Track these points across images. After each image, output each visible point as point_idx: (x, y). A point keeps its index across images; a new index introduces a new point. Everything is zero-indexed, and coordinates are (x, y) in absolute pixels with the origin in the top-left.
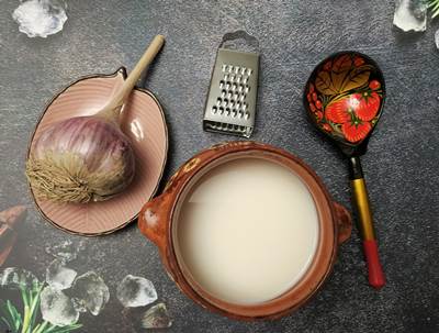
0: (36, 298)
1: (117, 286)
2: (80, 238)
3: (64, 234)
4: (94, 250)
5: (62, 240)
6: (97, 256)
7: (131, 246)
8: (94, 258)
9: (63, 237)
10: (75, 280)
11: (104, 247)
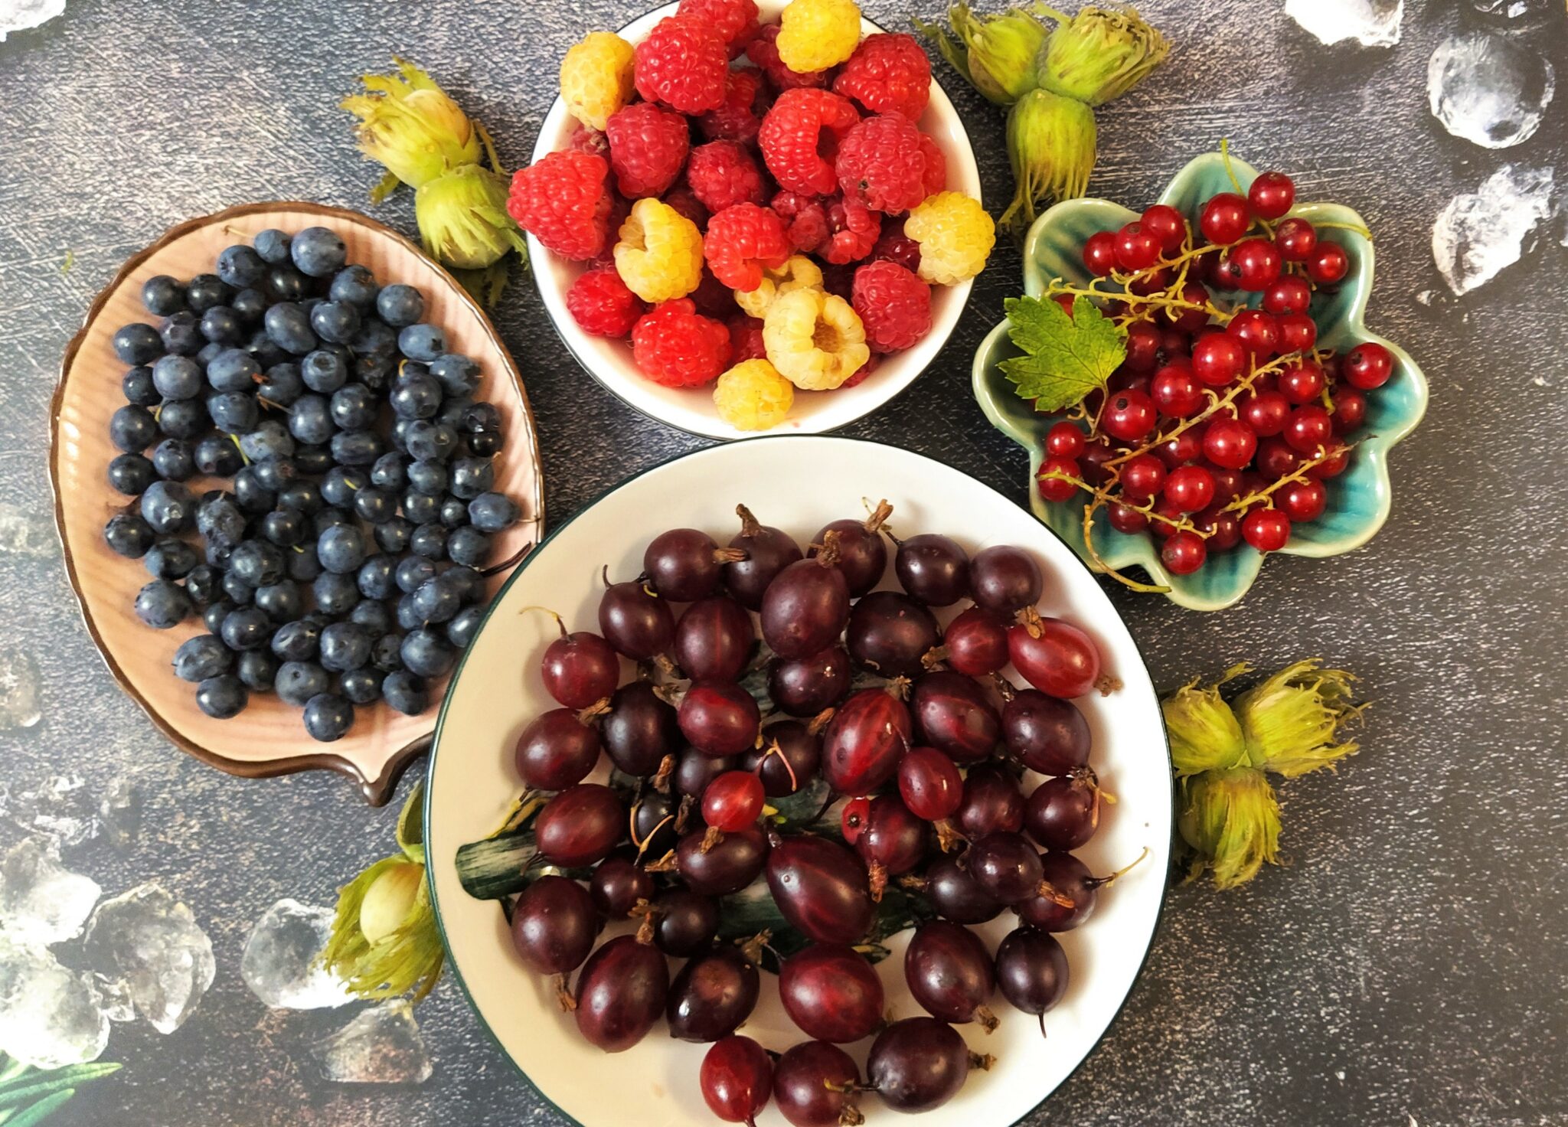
1: (242, 936)
2: (111, 767)
3: (59, 753)
4: (162, 809)
5: (49, 773)
6: (170, 833)
7: (296, 799)
8: (161, 838)
9: (53, 762)
10: (93, 910)
11: (196, 801)
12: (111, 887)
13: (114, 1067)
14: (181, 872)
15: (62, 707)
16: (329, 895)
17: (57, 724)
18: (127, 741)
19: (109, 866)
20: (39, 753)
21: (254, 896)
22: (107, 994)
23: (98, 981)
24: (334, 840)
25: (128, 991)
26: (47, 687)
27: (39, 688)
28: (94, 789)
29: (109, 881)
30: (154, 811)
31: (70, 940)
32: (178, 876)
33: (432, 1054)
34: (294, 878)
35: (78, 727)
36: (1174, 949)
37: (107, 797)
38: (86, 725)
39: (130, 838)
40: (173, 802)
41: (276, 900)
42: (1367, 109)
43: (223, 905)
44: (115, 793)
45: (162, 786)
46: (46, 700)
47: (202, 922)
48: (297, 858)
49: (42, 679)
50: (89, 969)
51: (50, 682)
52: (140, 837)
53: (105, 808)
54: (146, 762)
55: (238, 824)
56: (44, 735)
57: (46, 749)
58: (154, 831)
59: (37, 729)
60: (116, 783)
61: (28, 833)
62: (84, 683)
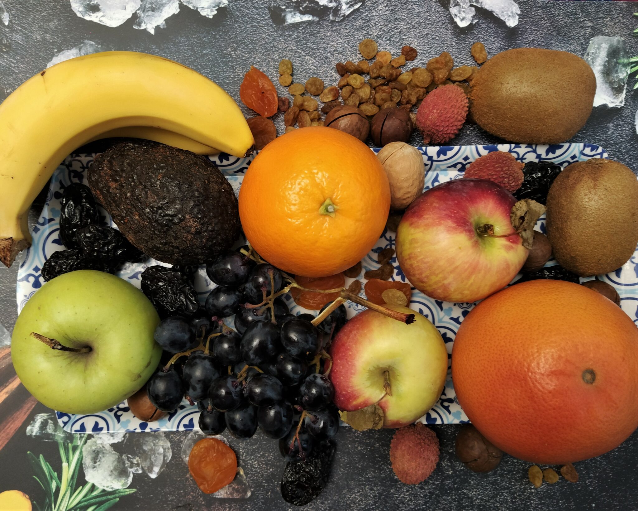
1: (181, 442)
13: (133, 490)
23: (128, 458)
33: (251, 487)
42: (611, 132)
47: (167, 437)
50: (125, 453)
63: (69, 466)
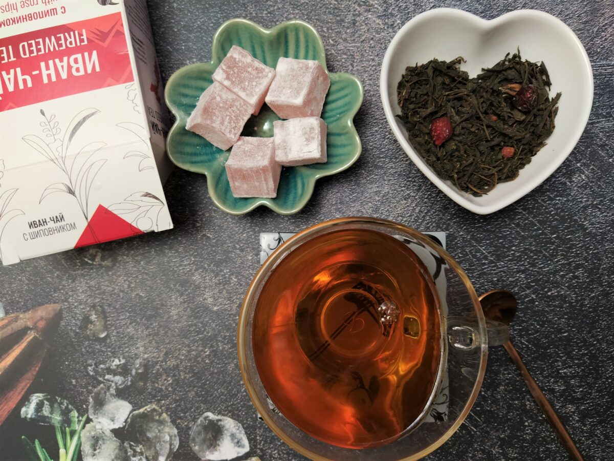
0: (76, 438)
1: (190, 428)
2: (136, 355)
3: (114, 348)
4: (157, 373)
5: (110, 357)
6: (160, 383)
7: (212, 369)
8: (157, 385)
9: (112, 353)
10: (129, 415)
11: (170, 369)
12: (136, 406)
14: (165, 400)
15: (116, 329)
16: (225, 411)
17: (114, 336)
18: (142, 343)
19: (135, 397)
20: (106, 348)
21: (195, 411)
22: (135, 451)
23: (131, 446)
24: (228, 387)
25: (143, 450)
26: (109, 321)
27: (106, 321)
28: (129, 364)
29: (135, 404)
30: (153, 374)
31: (119, 428)
32: (163, 402)
34: (211, 403)
35: (122, 338)
36: (597, 442)
37: (134, 367)
38: (126, 337)
39: (144, 385)
40: (161, 370)
41: (203, 413)
43: (182, 415)
44: (138, 366)
45: (157, 363)
46: (109, 326)
47: (173, 422)
48: (212, 395)
49: (107, 317)
50: (127, 440)
51: (110, 319)
52: (148, 384)
53: (134, 372)
54: (150, 353)
55: (188, 380)
56: (108, 341)
57: (109, 347)
58: (153, 382)
59: (106, 338)
60: (138, 361)
61: (103, 383)
62: (124, 319)
63: (67, 453)
